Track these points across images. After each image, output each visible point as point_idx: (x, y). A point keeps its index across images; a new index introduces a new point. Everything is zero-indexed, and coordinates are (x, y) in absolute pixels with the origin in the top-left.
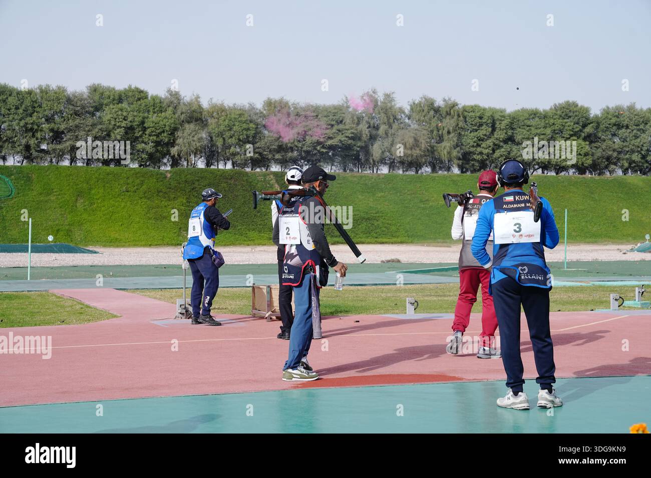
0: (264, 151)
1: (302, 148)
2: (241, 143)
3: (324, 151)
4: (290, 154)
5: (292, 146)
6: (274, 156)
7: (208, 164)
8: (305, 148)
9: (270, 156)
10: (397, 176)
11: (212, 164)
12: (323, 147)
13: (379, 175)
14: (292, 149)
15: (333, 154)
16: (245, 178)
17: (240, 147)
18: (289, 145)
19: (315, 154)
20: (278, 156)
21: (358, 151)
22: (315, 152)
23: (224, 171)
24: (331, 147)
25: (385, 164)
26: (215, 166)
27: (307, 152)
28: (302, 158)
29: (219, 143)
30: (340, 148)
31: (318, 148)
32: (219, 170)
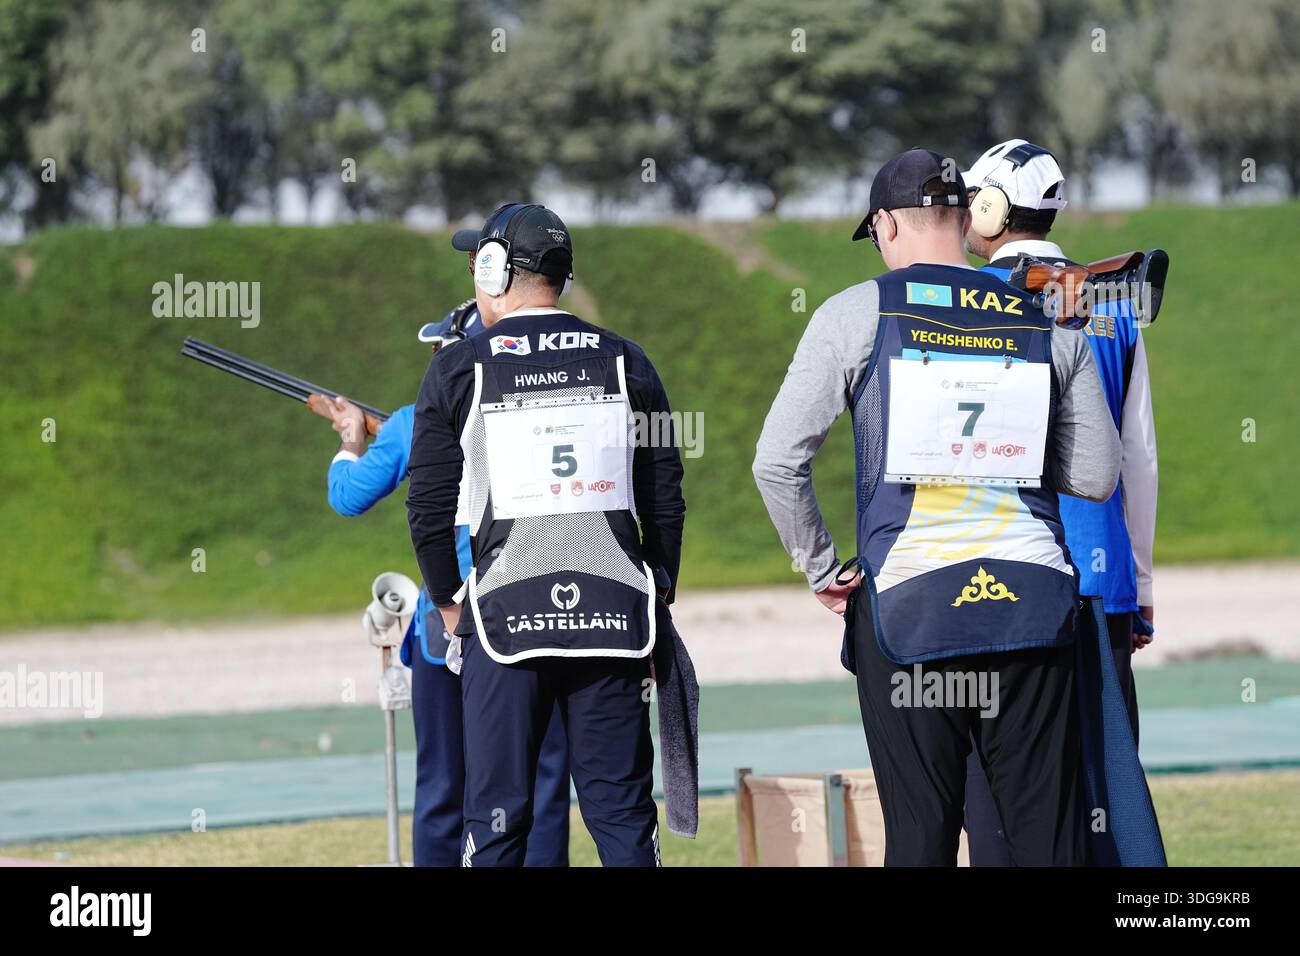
0: (507, 119)
1: (697, 96)
2: (389, 85)
3: (811, 104)
4: (636, 134)
5: (648, 87)
6: (556, 143)
7: (226, 198)
8: (714, 98)
9: (536, 148)
10: (1196, 215)
11: (241, 200)
12: (806, 88)
13: (1100, 217)
14: (644, 107)
15: (854, 123)
16: (416, 266)
17: (386, 102)
18: (632, 86)
19: (767, 128)
20: (578, 146)
21: (984, 102)
22: (764, 114)
23: (307, 236)
24: (848, 88)
25: (1127, 156)
26: (257, 206)
27: (728, 119)
28: (699, 149)
29: (277, 88)
30: (893, 84)
31: (782, 92)
32: (281, 232)
